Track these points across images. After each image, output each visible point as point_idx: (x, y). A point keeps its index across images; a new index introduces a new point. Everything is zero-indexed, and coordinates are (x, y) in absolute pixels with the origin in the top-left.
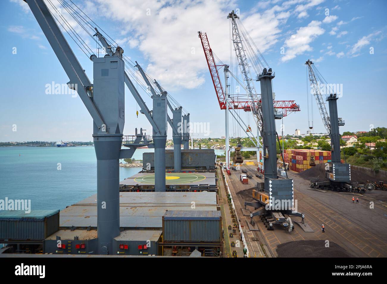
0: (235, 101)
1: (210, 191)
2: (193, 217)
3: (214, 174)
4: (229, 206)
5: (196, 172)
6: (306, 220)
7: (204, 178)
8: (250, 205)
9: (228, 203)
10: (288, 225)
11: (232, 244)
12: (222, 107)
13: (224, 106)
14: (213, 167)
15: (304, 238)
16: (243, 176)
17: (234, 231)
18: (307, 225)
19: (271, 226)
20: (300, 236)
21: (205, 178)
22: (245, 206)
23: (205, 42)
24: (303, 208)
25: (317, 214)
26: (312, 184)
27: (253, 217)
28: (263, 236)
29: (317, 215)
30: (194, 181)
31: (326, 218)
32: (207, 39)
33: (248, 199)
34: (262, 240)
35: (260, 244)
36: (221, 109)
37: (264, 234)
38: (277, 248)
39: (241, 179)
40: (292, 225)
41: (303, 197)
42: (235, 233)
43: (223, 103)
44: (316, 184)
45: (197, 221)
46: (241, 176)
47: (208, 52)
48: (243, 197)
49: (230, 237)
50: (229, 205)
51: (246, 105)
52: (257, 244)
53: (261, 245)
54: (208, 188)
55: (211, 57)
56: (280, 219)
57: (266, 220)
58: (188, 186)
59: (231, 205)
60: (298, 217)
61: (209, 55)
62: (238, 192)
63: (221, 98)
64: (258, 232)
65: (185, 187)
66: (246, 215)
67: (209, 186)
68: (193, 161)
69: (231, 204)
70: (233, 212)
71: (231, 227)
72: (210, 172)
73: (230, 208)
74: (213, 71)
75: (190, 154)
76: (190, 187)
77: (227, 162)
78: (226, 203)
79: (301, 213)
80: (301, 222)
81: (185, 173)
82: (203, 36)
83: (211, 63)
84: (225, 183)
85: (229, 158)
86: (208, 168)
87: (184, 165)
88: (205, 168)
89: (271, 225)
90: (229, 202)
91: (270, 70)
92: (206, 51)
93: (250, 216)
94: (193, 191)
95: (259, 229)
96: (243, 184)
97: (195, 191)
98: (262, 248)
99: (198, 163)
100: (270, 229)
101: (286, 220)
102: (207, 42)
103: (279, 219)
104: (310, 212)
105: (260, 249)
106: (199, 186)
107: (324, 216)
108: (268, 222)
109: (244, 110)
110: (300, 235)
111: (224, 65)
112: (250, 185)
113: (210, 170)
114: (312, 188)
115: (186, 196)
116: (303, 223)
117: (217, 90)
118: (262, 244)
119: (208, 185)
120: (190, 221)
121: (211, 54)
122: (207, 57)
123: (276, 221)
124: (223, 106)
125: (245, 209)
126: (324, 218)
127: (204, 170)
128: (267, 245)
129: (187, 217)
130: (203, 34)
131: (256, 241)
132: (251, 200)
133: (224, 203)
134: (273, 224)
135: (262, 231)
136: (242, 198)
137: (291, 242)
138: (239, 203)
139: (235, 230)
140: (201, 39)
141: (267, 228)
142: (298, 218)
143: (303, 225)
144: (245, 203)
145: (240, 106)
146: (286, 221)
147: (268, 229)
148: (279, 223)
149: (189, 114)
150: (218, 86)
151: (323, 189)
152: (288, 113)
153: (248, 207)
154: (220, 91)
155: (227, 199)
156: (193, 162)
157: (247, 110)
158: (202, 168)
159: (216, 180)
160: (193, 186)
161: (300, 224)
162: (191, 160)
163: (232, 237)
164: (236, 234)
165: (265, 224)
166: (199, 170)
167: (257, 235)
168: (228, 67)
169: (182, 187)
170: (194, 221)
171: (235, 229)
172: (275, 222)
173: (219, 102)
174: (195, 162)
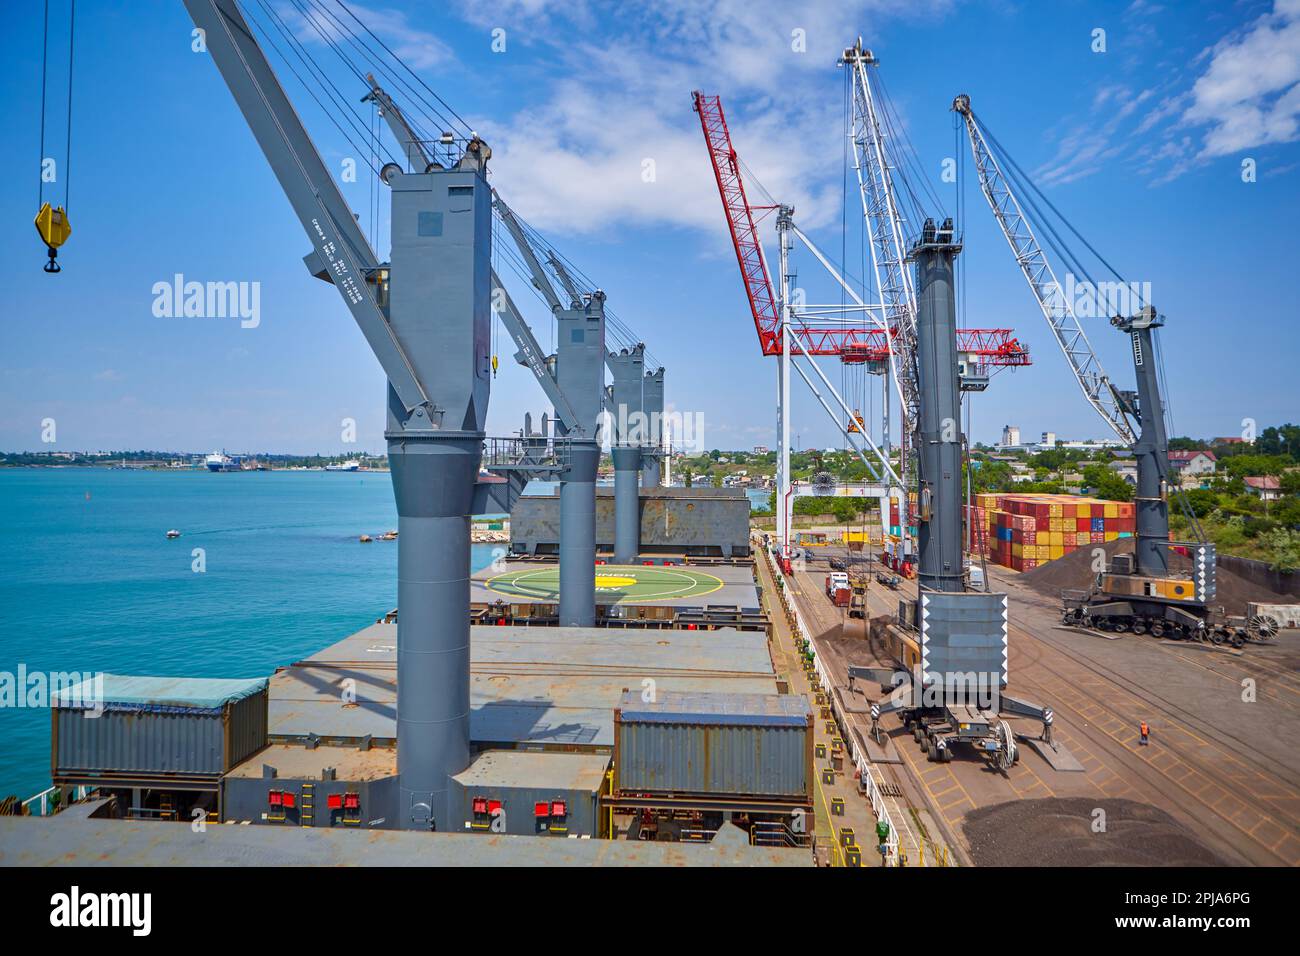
0: (812, 328)
1: (744, 629)
2: (717, 712)
3: (749, 571)
4: (809, 678)
5: (688, 565)
6: (1057, 729)
7: (719, 584)
8: (867, 675)
9: (805, 669)
10: (999, 745)
11: (834, 807)
12: (768, 348)
13: (775, 346)
14: (743, 547)
15: (1055, 791)
16: (837, 578)
17: (838, 763)
18: (1062, 750)
19: (942, 747)
20: (1040, 785)
21: (722, 585)
22: (852, 679)
23: (714, 127)
24: (1044, 690)
25: (1090, 712)
26: (1070, 610)
27: (879, 715)
28: (916, 781)
29: (1093, 714)
30: (686, 593)
31: (1124, 726)
32: (723, 119)
33: (855, 656)
34: (913, 795)
35: (908, 806)
36: (765, 355)
37: (917, 773)
38: (965, 822)
39: (829, 592)
40: (1012, 746)
41: (1041, 655)
42: (841, 769)
43: (773, 332)
44: (1085, 611)
45: (730, 727)
46: (828, 579)
47: (723, 161)
48: (841, 649)
49: (825, 781)
50: (809, 674)
51: (850, 342)
52: (898, 808)
53: (911, 811)
54: (735, 618)
55: (733, 177)
56: (971, 724)
57: (924, 728)
58: (670, 610)
59: (814, 677)
60: (1028, 720)
61: (729, 172)
62: (821, 633)
63: (767, 318)
64: (898, 768)
65: (660, 613)
66: (853, 709)
67: (739, 610)
68: (676, 526)
69: (814, 674)
70: (823, 700)
71: (824, 750)
72: (734, 565)
73: (813, 686)
74: (740, 226)
75: (667, 503)
76: (677, 615)
77: (780, 531)
78: (796, 671)
79: (1041, 709)
80: (1041, 738)
81: (650, 567)
82: (709, 108)
83: (733, 199)
84: (785, 605)
85: (790, 518)
86: (727, 551)
87: (645, 541)
88: (716, 551)
89: (942, 743)
90: (805, 665)
91: (947, 225)
92: (717, 159)
93: (870, 713)
94: (685, 627)
95: (900, 757)
96: (835, 604)
97: (692, 628)
98: (915, 819)
99: (696, 533)
100: (939, 758)
101: (991, 729)
102: (721, 128)
103: (968, 727)
104: (1069, 705)
105: (907, 821)
106: (705, 609)
107: (1114, 719)
108: (931, 737)
109: (843, 359)
110: (1040, 781)
111: (778, 206)
113: (735, 560)
114: (1069, 624)
115: (666, 643)
116: (1048, 742)
117: (752, 292)
118: (913, 806)
119: (735, 607)
120: (707, 726)
121: (735, 170)
122: (722, 176)
123: (958, 733)
124: (770, 342)
125: (850, 689)
126: (1115, 726)
127: (712, 559)
128: (930, 811)
129: (699, 712)
130: (708, 101)
131: (894, 795)
132: (864, 661)
133: (791, 669)
134: (948, 743)
135: (912, 764)
136: (837, 651)
137: (1017, 802)
138: (837, 674)
139: (841, 760)
140: (702, 119)
141: (926, 755)
142: (1027, 722)
143: (1047, 746)
144: (852, 669)
145: (827, 346)
146: (994, 733)
147: (931, 760)
148: (969, 740)
149: (662, 370)
150: (755, 276)
151: (1105, 629)
152: (992, 370)
153: (860, 683)
154: (760, 295)
155: (797, 656)
156: (678, 529)
157: (852, 360)
158: (706, 549)
159: (760, 592)
160: (685, 609)
161: (1038, 744)
162: (670, 522)
163: (831, 783)
164: (843, 774)
165: (918, 741)
166: (696, 558)
167: (895, 777)
168: (792, 212)
169: (647, 613)
170: (721, 727)
171: (838, 756)
172: (954, 734)
173: (759, 329)
174: (683, 530)
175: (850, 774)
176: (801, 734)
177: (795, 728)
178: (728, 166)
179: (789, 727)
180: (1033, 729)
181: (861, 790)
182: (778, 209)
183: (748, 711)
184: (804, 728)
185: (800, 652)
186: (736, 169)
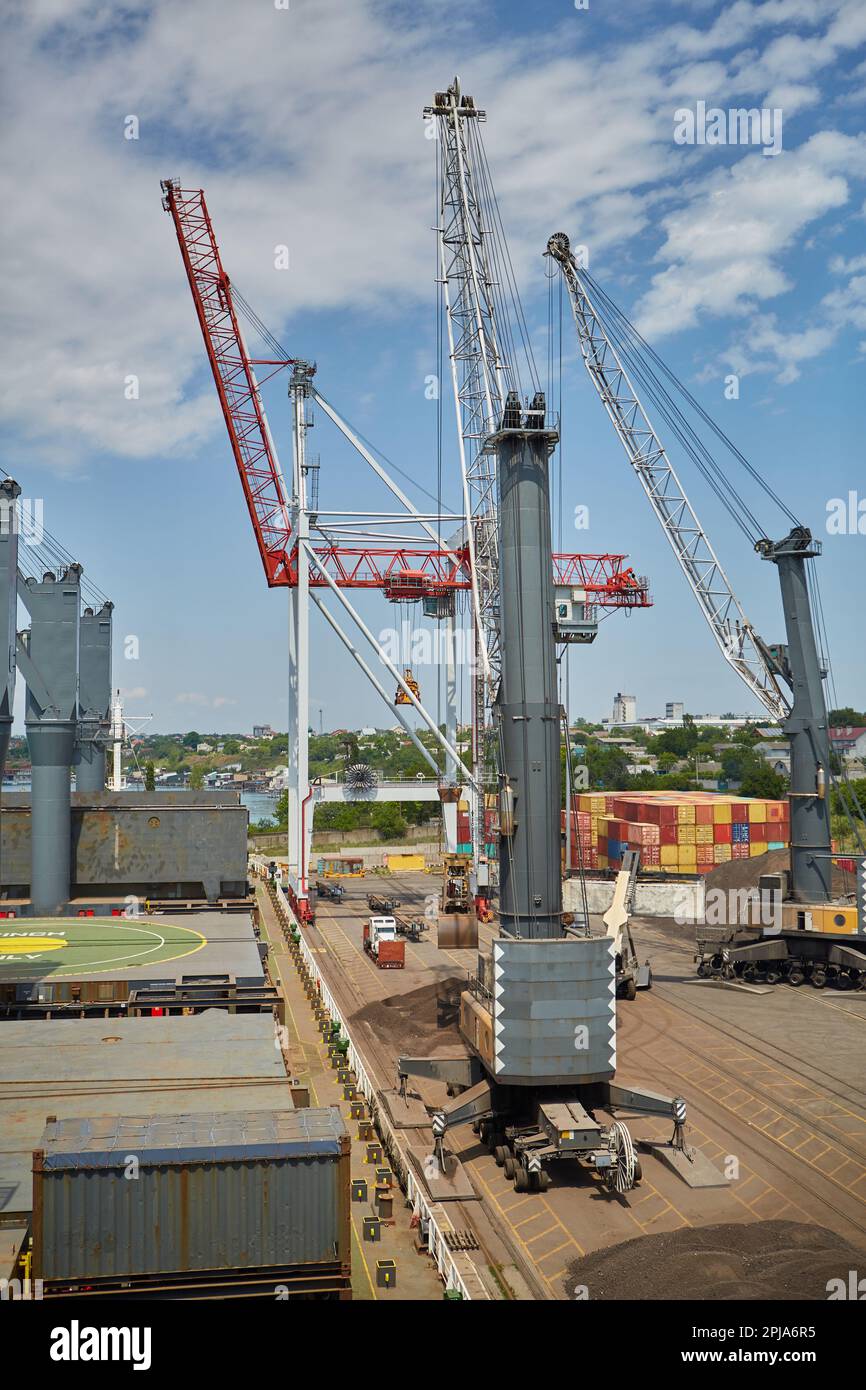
0: (342, 546)
1: (241, 1010)
2: (199, 1144)
3: (247, 919)
4: (341, 1081)
5: (150, 913)
6: (691, 1130)
7: (200, 941)
8: (428, 1070)
9: (334, 1066)
10: (614, 1158)
11: (380, 1274)
12: (276, 575)
13: (286, 571)
14: (237, 883)
15: (690, 1218)
16: (380, 925)
17: (385, 1205)
18: (699, 1157)
19: (535, 1169)
20: (671, 1210)
21: (204, 944)
22: (403, 1077)
23: (195, 236)
24: (673, 1073)
25: (736, 1100)
26: (707, 956)
27: (445, 1129)
28: (499, 1224)
29: (739, 1103)
30: (148, 958)
31: (779, 1116)
32: (209, 225)
33: (408, 1042)
34: (493, 1244)
35: (488, 1262)
36: (270, 586)
37: (500, 1211)
38: (568, 1277)
39: (368, 947)
40: (632, 1157)
41: (669, 1023)
42: (391, 1216)
43: (282, 552)
44: (726, 957)
45: (222, 1165)
46: (367, 928)
47: (209, 290)
48: (386, 1032)
49: (367, 1236)
50: (340, 1074)
51: (397, 569)
52: (472, 1265)
53: (492, 1270)
54: (225, 994)
55: (224, 314)
56: (575, 1131)
57: (510, 1143)
58: (122, 987)
59: (347, 1078)
60: (653, 1118)
61: (217, 305)
62: (356, 1008)
63: (275, 531)
64: (473, 1207)
65: (106, 993)
66: (405, 1123)
67: (233, 981)
68: (132, 853)
69: (348, 1073)
70: (362, 1112)
71: (365, 1189)
72: (222, 910)
73: (346, 1091)
74: (235, 388)
75: (117, 816)
76: (133, 993)
77: (294, 856)
78: (320, 1070)
79: (670, 1101)
80: (671, 1142)
81: (91, 919)
82: (188, 208)
83: (224, 348)
84: (302, 969)
85: (308, 837)
86: (213, 888)
87: (83, 878)
88: (195, 890)
89: (535, 1162)
90: (334, 1061)
91: (538, 404)
92: (200, 286)
93: (431, 1127)
94: (147, 1013)
95: (476, 1190)
96: (381, 966)
97: (157, 1014)
98: (498, 1281)
99: (163, 863)
100: (531, 1186)
101: (603, 1135)
102: (206, 239)
103: (571, 1136)
104: (708, 1093)
105: (486, 1284)
106: (179, 983)
107: (766, 1108)
108: (519, 1155)
109: (388, 595)
110: (671, 1207)
111: (291, 362)
112: (412, 970)
113: (225, 903)
114: (706, 976)
115: (117, 1039)
116: (680, 1148)
117: (252, 489)
118: (496, 1262)
119: (226, 977)
120: (185, 1166)
121: (226, 304)
122: (207, 312)
123: (557, 1146)
124: (279, 567)
125: (402, 1093)
126: (768, 1117)
127: (189, 904)
128: (519, 1266)
129: (171, 1145)
130: (186, 197)
131: (467, 1248)
132: (422, 1048)
133: (312, 1068)
134: (543, 1162)
135: (492, 1199)
136: (381, 1037)
137: (640, 1240)
138: (381, 1070)
139: (390, 1201)
140: (177, 222)
141: (513, 1183)
142: (652, 1121)
143: (679, 1153)
144: (403, 1063)
145: (364, 573)
146: (606, 1141)
147: (519, 1189)
148: (573, 1155)
149: (109, 606)
150: (255, 466)
151: (751, 980)
152: (601, 612)
153: (416, 1082)
154: (265, 493)
155: (321, 1046)
156: (135, 857)
157: (401, 596)
158: (179, 887)
159: (264, 951)
160: (146, 983)
161: (667, 1152)
162: (121, 846)
163: (376, 1238)
164: (393, 1223)
165: (501, 1164)
166: (163, 902)
167: (468, 1219)
168: (312, 372)
169: (84, 994)
170: (207, 1166)
171: (385, 1196)
172: (551, 1149)
173: (261, 545)
174: (143, 857)
175: (403, 1222)
176: (331, 1167)
177: (322, 1159)
178: (215, 296)
179: (313, 1159)
180: (659, 1130)
181: (420, 1245)
182: (292, 366)
183: (251, 1137)
184: (336, 1158)
185: (326, 1041)
186: (229, 302)
